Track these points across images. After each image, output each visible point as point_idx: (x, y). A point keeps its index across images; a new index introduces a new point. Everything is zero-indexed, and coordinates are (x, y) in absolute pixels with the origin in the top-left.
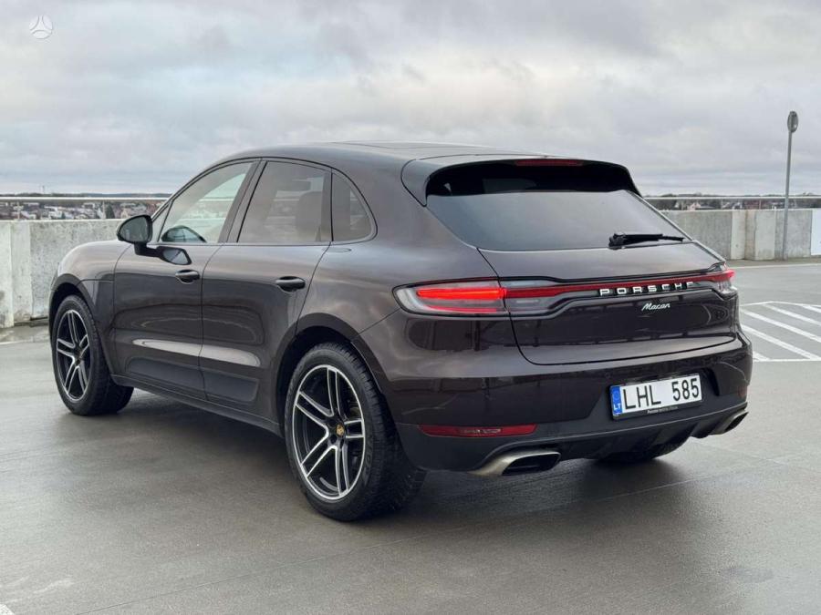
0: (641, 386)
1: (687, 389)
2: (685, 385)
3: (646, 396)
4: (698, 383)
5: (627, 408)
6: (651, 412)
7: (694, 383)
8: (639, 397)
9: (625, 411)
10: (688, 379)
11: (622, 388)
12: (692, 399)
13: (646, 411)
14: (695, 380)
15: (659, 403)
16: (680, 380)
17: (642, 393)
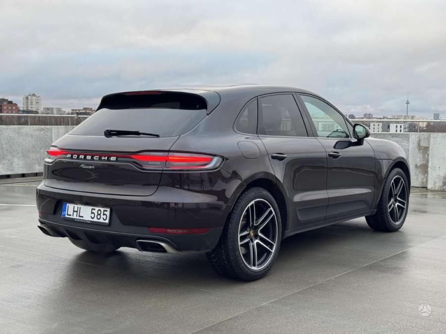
0: (76, 206)
1: (100, 215)
2: (99, 212)
3: (77, 212)
4: (108, 213)
5: (68, 215)
6: (76, 220)
7: (105, 213)
8: (74, 211)
9: (66, 216)
10: (102, 209)
11: (68, 205)
12: (101, 220)
13: (74, 219)
14: (106, 211)
15: (82, 217)
16: (97, 209)
17: (76, 210)
